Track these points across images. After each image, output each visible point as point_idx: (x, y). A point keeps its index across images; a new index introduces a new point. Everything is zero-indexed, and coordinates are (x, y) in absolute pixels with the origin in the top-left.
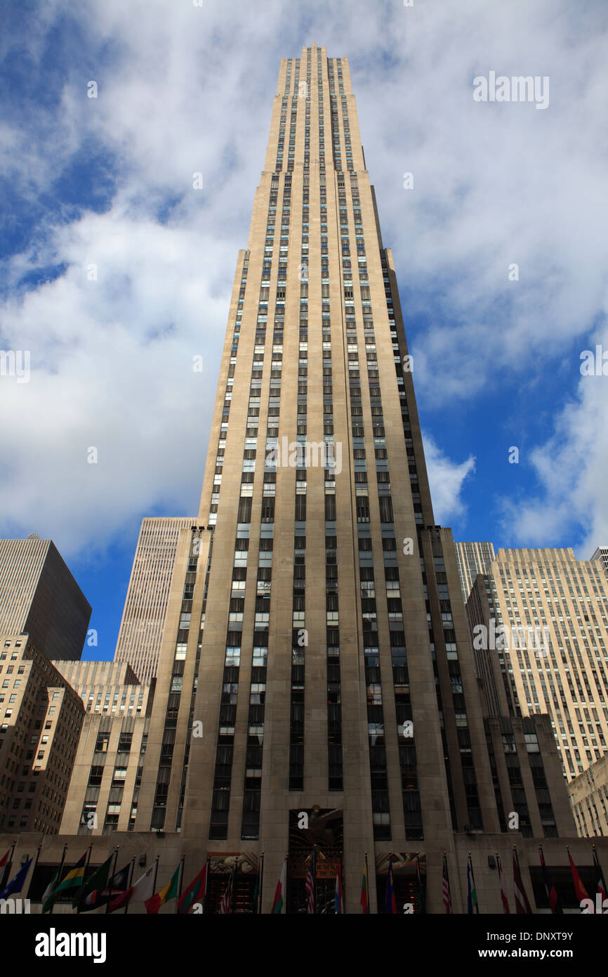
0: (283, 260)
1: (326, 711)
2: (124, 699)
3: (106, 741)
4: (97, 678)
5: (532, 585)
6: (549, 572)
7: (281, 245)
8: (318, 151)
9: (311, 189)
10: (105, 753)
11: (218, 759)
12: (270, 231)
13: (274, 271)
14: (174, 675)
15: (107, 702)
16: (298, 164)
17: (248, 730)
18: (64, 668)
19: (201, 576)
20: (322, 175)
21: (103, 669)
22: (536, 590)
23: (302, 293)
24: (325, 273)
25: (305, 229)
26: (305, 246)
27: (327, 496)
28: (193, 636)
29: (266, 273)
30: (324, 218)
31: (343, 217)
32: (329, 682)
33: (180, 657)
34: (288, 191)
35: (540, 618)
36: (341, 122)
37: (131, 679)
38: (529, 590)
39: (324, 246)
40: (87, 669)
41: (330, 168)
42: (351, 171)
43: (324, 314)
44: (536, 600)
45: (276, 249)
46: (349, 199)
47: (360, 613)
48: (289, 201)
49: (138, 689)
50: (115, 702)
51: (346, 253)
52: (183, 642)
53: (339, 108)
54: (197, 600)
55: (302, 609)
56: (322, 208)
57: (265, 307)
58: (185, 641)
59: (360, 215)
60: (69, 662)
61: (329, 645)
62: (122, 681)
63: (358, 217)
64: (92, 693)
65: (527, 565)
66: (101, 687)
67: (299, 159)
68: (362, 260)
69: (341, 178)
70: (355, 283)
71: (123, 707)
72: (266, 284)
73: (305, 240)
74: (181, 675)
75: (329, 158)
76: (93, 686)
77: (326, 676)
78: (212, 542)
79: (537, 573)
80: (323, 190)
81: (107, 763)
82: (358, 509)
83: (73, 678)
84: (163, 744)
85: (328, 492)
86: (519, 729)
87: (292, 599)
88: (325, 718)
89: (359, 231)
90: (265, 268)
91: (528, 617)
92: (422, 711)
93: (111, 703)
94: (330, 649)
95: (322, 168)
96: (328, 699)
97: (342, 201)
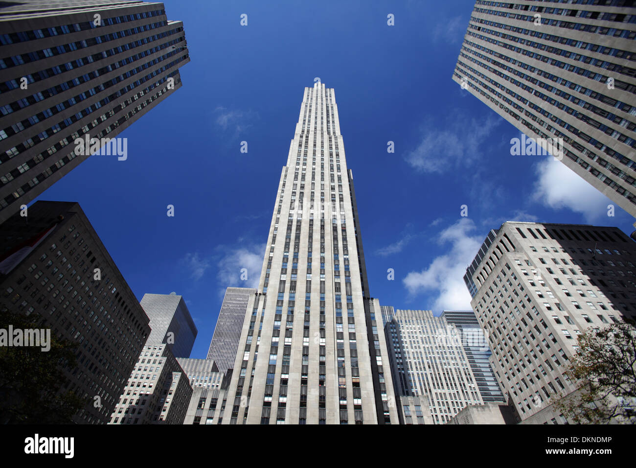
0: (304, 172)
1: (318, 390)
2: (210, 379)
3: (203, 402)
4: (198, 368)
5: (413, 328)
6: (421, 323)
7: (303, 165)
8: (320, 126)
9: (317, 142)
10: (203, 409)
11: (263, 414)
12: (298, 159)
13: (300, 177)
14: (242, 368)
15: (202, 381)
16: (311, 131)
17: (279, 399)
18: (181, 362)
19: (258, 318)
20: (322, 136)
21: (201, 363)
22: (415, 331)
23: (312, 187)
24: (322, 179)
25: (314, 159)
26: (314, 167)
27: (321, 281)
28: (253, 348)
29: (296, 177)
30: (322, 155)
31: (331, 155)
32: (320, 375)
33: (246, 358)
34: (307, 142)
35: (417, 345)
36: (330, 114)
37: (215, 369)
38: (412, 330)
39: (322, 167)
40: (194, 362)
41: (325, 134)
42: (335, 135)
43: (322, 197)
44: (415, 336)
45: (301, 167)
46: (334, 147)
47: (336, 339)
48: (307, 147)
49: (218, 375)
50: (206, 381)
51: (332, 170)
52: (248, 351)
53: (330, 108)
54: (256, 330)
55: (308, 337)
56: (322, 150)
57: (295, 193)
58: (249, 351)
59: (338, 154)
60: (185, 359)
61: (321, 355)
62: (210, 370)
63: (337, 155)
64: (194, 376)
65: (410, 318)
66: (199, 373)
67: (312, 129)
68: (339, 174)
69: (330, 138)
70: (336, 184)
71: (209, 384)
72: (296, 182)
73: (314, 164)
74: (245, 368)
75: (325, 129)
76: (195, 372)
77: (318, 371)
78: (265, 301)
79: (415, 322)
80: (322, 142)
81: (203, 415)
82: (335, 288)
83: (186, 367)
84: (234, 406)
85: (322, 280)
86: (412, 403)
87: (303, 331)
88: (318, 394)
89: (338, 161)
90: (295, 175)
91: (411, 344)
92: (366, 392)
93: (203, 381)
94: (321, 357)
95: (322, 134)
96: (320, 384)
97: (331, 148)
